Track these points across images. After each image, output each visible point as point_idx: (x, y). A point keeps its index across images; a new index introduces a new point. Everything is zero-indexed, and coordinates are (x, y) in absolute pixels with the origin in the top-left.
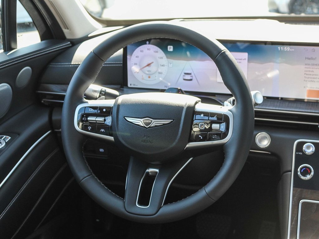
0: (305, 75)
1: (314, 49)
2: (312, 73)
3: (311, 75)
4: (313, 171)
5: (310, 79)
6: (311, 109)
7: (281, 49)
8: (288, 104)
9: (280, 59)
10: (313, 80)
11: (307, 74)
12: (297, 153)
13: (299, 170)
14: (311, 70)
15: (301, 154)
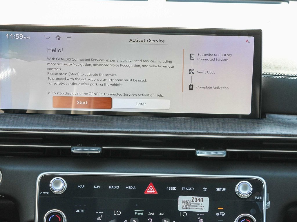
0: (49, 75)
1: (58, 36)
2: (58, 72)
3: (57, 74)
4: (65, 218)
5: (56, 81)
6: (59, 125)
7: (10, 37)
8: (26, 120)
9: (10, 52)
10: (60, 81)
11: (51, 74)
12: (41, 193)
13: (45, 218)
14: (57, 67)
15: (48, 193)
